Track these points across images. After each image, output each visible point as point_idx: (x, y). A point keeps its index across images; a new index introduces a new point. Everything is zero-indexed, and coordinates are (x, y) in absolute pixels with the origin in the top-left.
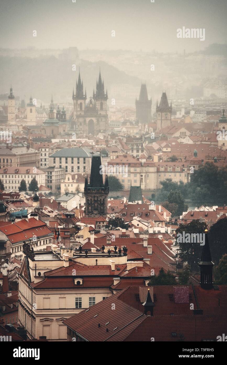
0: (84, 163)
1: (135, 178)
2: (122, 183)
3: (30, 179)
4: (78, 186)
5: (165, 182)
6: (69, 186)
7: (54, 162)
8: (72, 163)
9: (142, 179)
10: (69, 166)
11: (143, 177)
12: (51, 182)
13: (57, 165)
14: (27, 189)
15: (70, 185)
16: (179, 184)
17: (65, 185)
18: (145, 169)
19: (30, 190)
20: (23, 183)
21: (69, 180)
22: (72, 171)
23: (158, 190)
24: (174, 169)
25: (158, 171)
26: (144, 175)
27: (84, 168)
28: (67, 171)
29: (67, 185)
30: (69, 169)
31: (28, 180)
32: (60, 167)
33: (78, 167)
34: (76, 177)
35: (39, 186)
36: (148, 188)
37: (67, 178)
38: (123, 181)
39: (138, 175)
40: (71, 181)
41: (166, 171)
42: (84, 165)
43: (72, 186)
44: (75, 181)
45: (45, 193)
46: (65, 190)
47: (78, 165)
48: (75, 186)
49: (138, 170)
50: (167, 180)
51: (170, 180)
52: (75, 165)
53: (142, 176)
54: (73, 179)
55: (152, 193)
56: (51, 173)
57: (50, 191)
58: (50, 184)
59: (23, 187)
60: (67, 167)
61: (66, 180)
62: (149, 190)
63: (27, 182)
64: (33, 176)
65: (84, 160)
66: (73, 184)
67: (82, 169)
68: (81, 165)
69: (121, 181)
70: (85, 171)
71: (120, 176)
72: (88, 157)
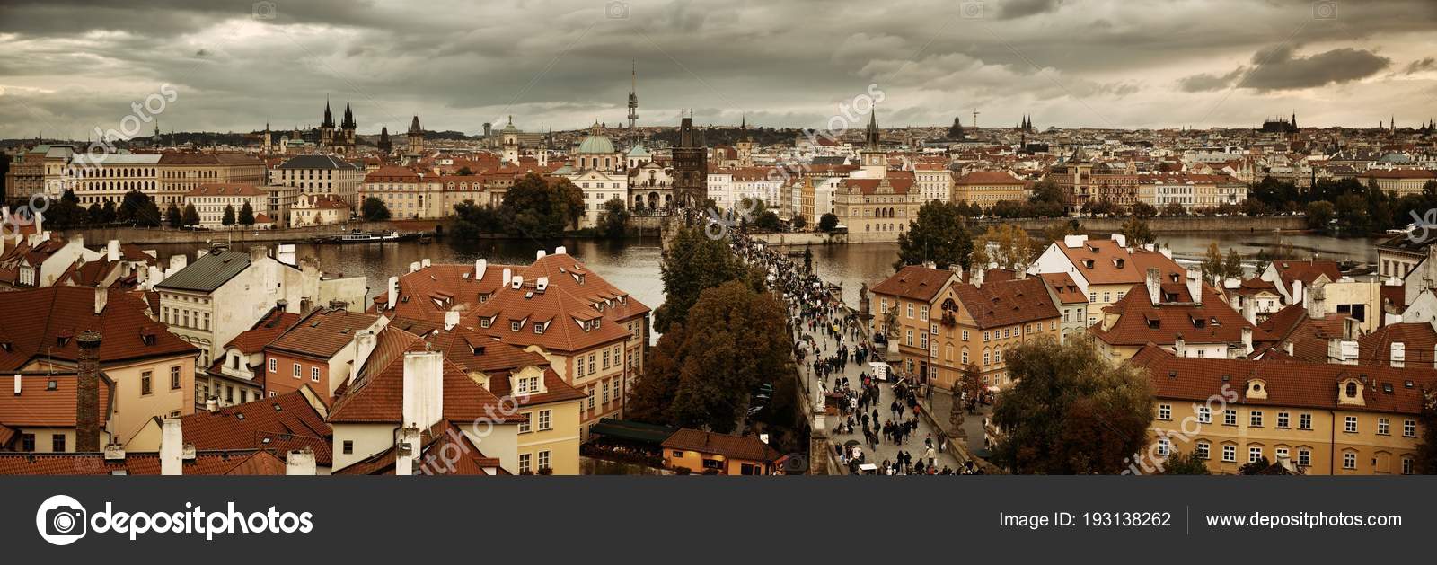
0: (329, 177)
1: (410, 201)
2: (388, 208)
3: (242, 203)
4: (319, 214)
5: (464, 206)
6: (303, 214)
7: (284, 178)
8: (311, 178)
9: (420, 202)
10: (306, 182)
11: (423, 199)
12: (276, 209)
13: (288, 181)
14: (237, 221)
15: (306, 213)
16: (485, 208)
17: (298, 214)
18: (425, 187)
19: (240, 223)
20: (229, 210)
21: (303, 204)
22: (311, 191)
23: (445, 219)
24: (470, 187)
25: (445, 190)
26: (424, 195)
27: (329, 185)
28: (302, 191)
29: (301, 213)
30: (306, 187)
31: (238, 204)
32: (293, 183)
33: (320, 185)
34: (316, 199)
35: (255, 215)
36: (430, 216)
37: (300, 203)
38: (391, 205)
39: (415, 196)
40: (307, 206)
41: (457, 190)
42: (329, 181)
43: (309, 214)
44: (313, 206)
45: (265, 227)
46: (298, 222)
47: (320, 181)
48: (314, 214)
49: (415, 187)
50: (466, 201)
51: (471, 202)
52: (315, 181)
53: (421, 197)
54: (311, 202)
55: (438, 224)
56: (276, 192)
57: (273, 223)
58: (274, 212)
59: (228, 218)
60: (302, 185)
61: (300, 206)
62: (433, 220)
63: (236, 210)
64: (247, 198)
65: (329, 173)
66: (311, 212)
67: (325, 188)
68: (325, 181)
69: (387, 205)
70: (329, 191)
71: (385, 198)
72: (334, 168)
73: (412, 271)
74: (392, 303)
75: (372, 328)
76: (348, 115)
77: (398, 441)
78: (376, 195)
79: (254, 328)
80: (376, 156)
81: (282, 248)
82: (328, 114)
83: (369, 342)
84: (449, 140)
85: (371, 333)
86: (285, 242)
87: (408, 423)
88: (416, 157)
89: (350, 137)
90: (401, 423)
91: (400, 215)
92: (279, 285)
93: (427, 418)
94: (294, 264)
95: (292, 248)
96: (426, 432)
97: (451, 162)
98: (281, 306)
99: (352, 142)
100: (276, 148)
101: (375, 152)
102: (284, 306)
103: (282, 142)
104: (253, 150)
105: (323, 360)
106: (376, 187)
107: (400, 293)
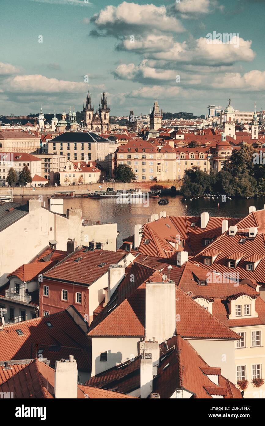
0: (90, 149)
3: (22, 167)
4: (82, 175)
5: (193, 171)
6: (70, 175)
7: (55, 148)
8: (75, 149)
9: (159, 168)
10: (72, 151)
11: (161, 165)
12: (49, 171)
13: (58, 151)
15: (72, 174)
16: (207, 173)
17: (66, 175)
18: (163, 156)
20: (12, 172)
21: (70, 169)
22: (76, 159)
23: (178, 181)
24: (197, 156)
25: (178, 158)
27: (90, 154)
28: (69, 158)
29: (68, 174)
30: (72, 157)
31: (19, 168)
32: (61, 154)
33: (83, 154)
34: (79, 165)
35: (32, 176)
36: (167, 178)
37: (68, 167)
38: (137, 170)
39: (155, 163)
40: (73, 169)
41: (188, 158)
43: (74, 176)
44: (78, 170)
46: (66, 181)
47: (83, 151)
48: (78, 175)
52: (79, 151)
53: (159, 164)
54: (76, 166)
55: (173, 184)
56: (49, 159)
57: (47, 182)
58: (47, 174)
60: (68, 154)
61: (67, 169)
64: (26, 163)
65: (90, 145)
66: (75, 174)
67: (86, 157)
68: (86, 151)
69: (133, 171)
70: (90, 159)
71: (132, 165)
72: (93, 141)
73: (152, 220)
74: (137, 244)
75: (122, 263)
76: (104, 101)
77: (141, 352)
78: (125, 163)
79: (32, 262)
80: (125, 133)
81: (53, 201)
82: (88, 101)
83: (119, 274)
84: (182, 119)
85: (120, 266)
86: (55, 196)
87: (148, 338)
88: (155, 133)
89: (105, 118)
90: (144, 337)
91: (144, 178)
92: (51, 229)
93: (164, 333)
94: (62, 213)
95: (61, 201)
96: (163, 345)
97: (183, 137)
98: (53, 245)
99: (107, 121)
100: (48, 126)
101: (124, 130)
102: (55, 245)
103: (53, 122)
104: (30, 128)
105: (84, 288)
106: (126, 156)
107: (143, 236)
